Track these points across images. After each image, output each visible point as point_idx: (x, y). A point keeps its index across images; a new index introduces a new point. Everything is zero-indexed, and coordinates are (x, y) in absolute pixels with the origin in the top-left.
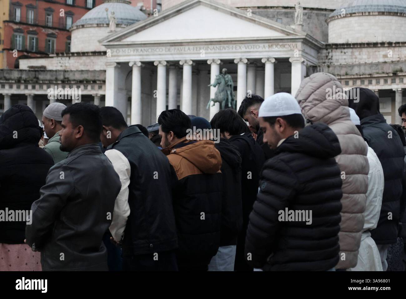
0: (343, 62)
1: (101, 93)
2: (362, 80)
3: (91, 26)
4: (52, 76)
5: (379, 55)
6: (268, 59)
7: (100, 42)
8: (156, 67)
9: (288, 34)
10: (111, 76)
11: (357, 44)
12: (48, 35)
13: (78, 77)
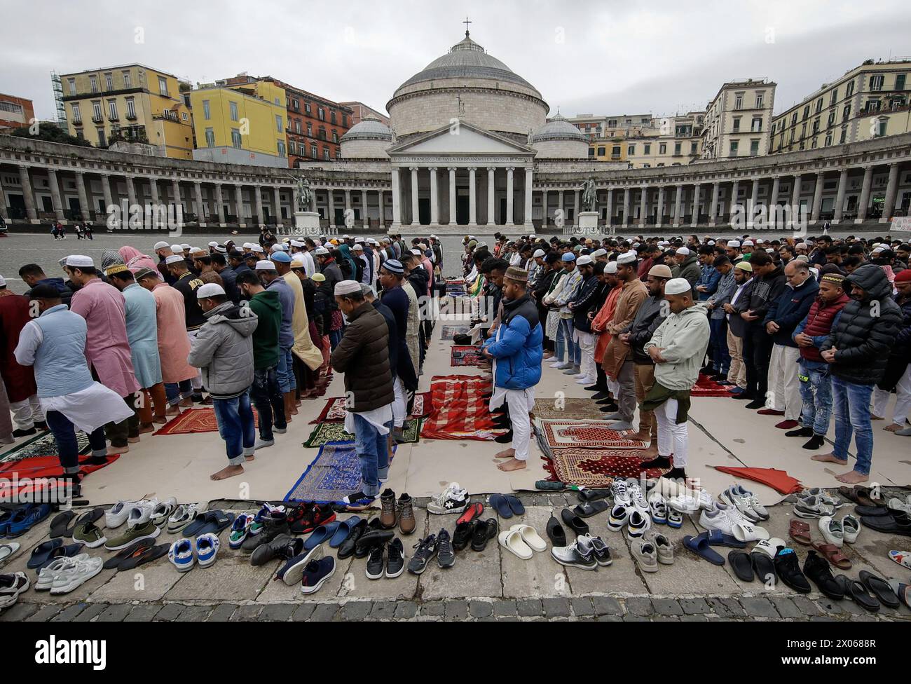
0: (545, 171)
1: (384, 189)
2: (569, 184)
3: (363, 138)
4: (346, 175)
5: (568, 168)
6: (510, 168)
7: (386, 151)
8: (430, 172)
9: (524, 151)
10: (395, 178)
11: (555, 159)
12: (311, 144)
13: (365, 177)
